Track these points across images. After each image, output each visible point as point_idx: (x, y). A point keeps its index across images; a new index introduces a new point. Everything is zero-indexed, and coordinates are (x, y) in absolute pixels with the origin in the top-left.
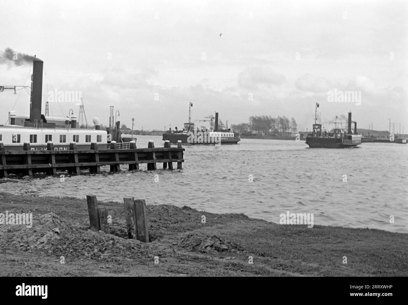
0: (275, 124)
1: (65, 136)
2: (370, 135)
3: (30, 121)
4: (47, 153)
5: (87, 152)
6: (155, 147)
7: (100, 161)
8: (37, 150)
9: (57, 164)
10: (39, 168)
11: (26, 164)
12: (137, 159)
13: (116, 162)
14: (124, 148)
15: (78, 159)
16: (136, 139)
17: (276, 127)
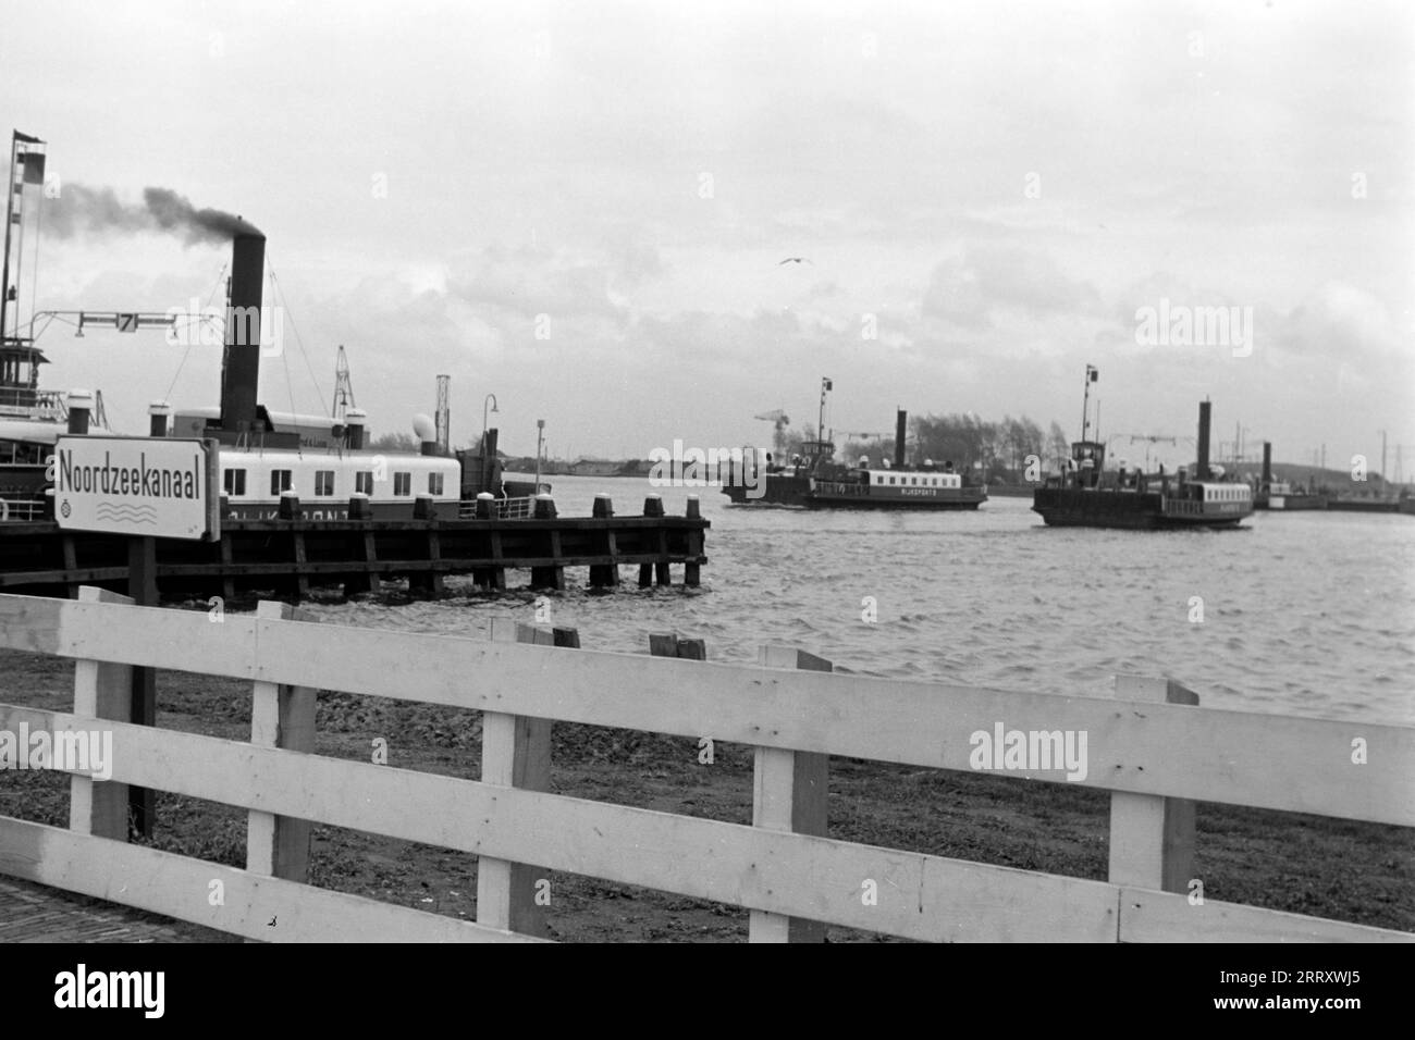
0: (994, 445)
1: (330, 475)
2: (1317, 485)
3: (220, 425)
4: (279, 528)
5: (405, 528)
6: (614, 515)
7: (442, 556)
8: (247, 516)
9: (311, 564)
10: (256, 576)
11: (214, 561)
12: (557, 552)
13: (494, 561)
14: (512, 515)
15: (376, 549)
16: (550, 487)
17: (998, 455)
